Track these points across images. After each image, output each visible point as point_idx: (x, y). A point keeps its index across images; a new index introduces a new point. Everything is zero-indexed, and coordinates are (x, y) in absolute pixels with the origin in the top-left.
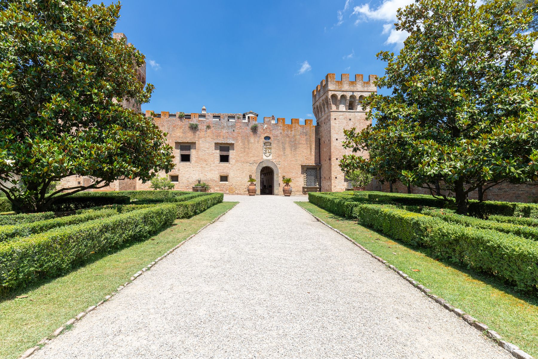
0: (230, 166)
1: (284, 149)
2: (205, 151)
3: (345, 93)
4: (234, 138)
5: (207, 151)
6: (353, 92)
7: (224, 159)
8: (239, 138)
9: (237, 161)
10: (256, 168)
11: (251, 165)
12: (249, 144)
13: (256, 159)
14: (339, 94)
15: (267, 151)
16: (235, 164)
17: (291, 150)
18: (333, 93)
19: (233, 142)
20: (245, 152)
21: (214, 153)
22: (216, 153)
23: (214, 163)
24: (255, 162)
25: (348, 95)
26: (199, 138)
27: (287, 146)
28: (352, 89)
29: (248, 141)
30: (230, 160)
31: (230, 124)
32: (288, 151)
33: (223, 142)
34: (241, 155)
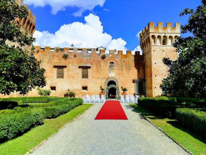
0: (88, 80)
1: (122, 70)
2: (72, 71)
3: (160, 34)
4: (91, 63)
5: (74, 71)
6: (165, 34)
7: (85, 76)
8: (94, 63)
9: (93, 77)
10: (104, 82)
11: (102, 80)
12: (100, 67)
13: (104, 76)
14: (156, 35)
15: (112, 71)
16: (92, 79)
17: (127, 71)
18: (153, 34)
19: (90, 66)
20: (97, 72)
21: (78, 73)
22: (80, 72)
23: (78, 79)
24: (104, 78)
25: (162, 35)
26: (69, 63)
27: (124, 68)
28: (164, 31)
29: (100, 65)
30: (89, 77)
31: (88, 54)
32: (124, 71)
33: (84, 66)
34: (96, 74)
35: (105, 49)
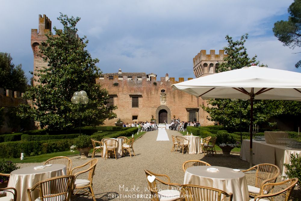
0: (139, 109)
1: (174, 98)
2: (123, 100)
3: (212, 62)
4: (141, 91)
5: (124, 100)
6: (218, 61)
7: (135, 104)
8: (145, 91)
9: (144, 106)
10: (156, 110)
11: (153, 109)
12: (151, 95)
13: (155, 104)
14: (209, 63)
15: (163, 99)
16: (142, 108)
17: (179, 99)
18: (205, 62)
19: (141, 94)
20: (148, 100)
21: (128, 102)
22: (130, 101)
23: (129, 108)
24: (155, 107)
25: (215, 63)
26: (119, 92)
27: (176, 95)
28: (217, 59)
29: (151, 93)
30: (139, 106)
31: (139, 82)
32: (177, 99)
33: (135, 94)
34: (146, 102)
35: (156, 76)
